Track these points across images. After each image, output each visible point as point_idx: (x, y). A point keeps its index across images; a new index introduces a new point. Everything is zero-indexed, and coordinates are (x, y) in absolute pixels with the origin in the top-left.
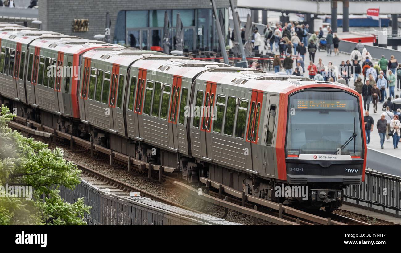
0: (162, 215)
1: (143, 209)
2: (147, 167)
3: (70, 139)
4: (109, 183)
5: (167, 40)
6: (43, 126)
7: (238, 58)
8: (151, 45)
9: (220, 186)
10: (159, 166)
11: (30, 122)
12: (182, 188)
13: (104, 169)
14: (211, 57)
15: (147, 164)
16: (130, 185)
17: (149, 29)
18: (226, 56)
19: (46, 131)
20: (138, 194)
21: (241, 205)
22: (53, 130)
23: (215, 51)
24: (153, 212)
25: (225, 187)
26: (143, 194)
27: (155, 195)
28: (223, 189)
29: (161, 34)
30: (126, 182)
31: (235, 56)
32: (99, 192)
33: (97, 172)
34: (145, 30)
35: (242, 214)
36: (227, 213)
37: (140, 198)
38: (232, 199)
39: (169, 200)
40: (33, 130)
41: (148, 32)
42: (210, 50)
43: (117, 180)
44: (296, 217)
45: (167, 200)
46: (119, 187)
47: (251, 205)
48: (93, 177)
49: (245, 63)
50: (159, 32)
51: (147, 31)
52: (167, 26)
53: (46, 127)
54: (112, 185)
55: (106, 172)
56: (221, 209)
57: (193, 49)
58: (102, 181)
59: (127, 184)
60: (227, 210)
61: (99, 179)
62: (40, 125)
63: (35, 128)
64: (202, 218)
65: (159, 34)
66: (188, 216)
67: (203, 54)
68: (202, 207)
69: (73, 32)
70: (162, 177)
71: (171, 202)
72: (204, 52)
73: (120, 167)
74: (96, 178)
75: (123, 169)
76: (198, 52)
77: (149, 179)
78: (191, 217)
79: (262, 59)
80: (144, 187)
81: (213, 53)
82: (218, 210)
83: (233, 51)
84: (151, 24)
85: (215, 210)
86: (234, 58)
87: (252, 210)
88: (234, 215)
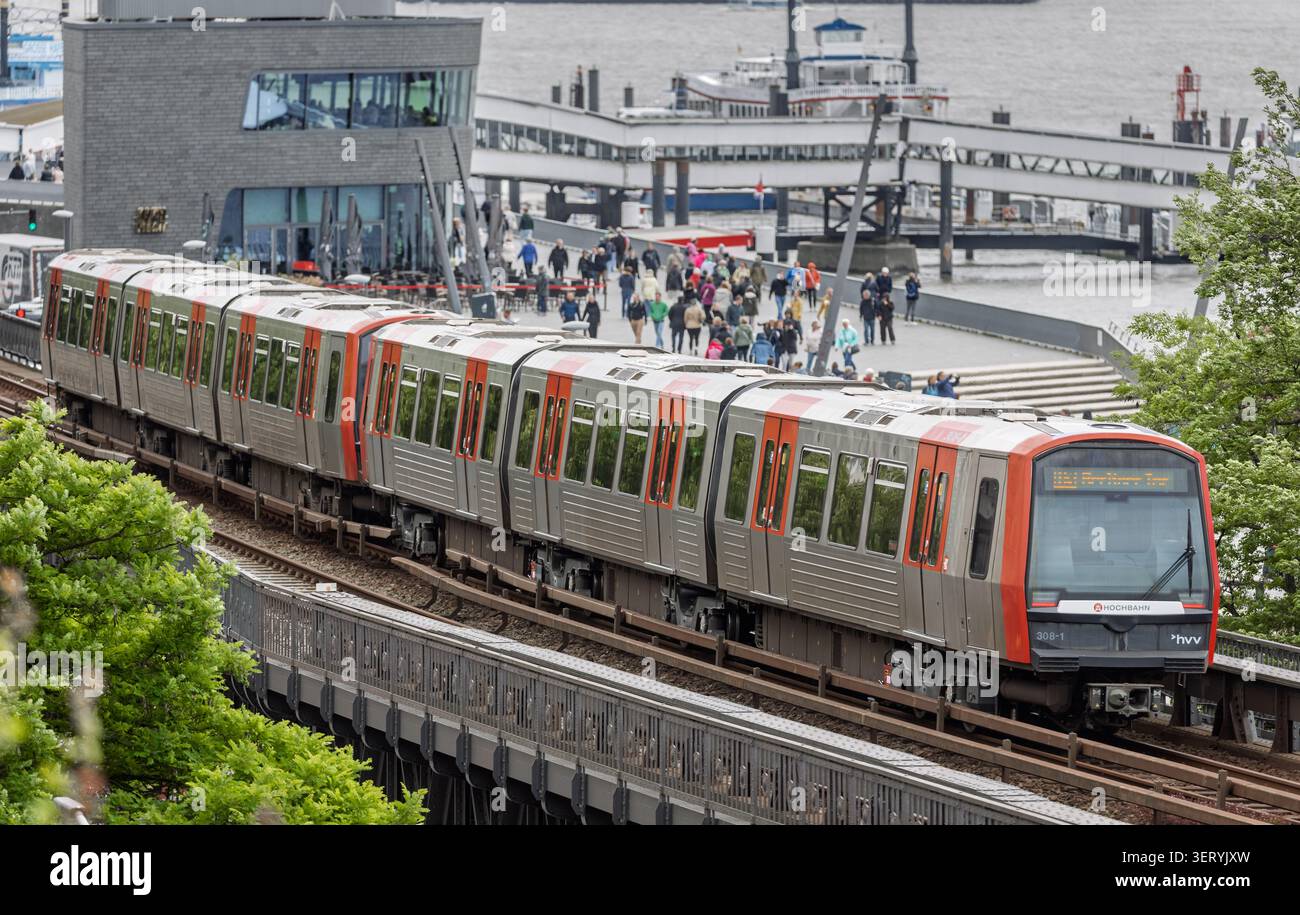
0: (388, 630)
1: (343, 617)
2: (334, 527)
3: (168, 466)
4: (257, 559)
5: (328, 248)
6: (111, 439)
7: (474, 286)
8: (294, 260)
9: (490, 567)
10: (359, 525)
11: (83, 430)
12: (411, 571)
13: (241, 529)
14: (419, 284)
15: (334, 521)
16: (300, 563)
17: (291, 227)
18: (451, 278)
19: (119, 451)
20: (333, 587)
21: (532, 605)
22: (132, 447)
23: (426, 270)
24: (368, 625)
25: (500, 570)
26: (342, 587)
27: (353, 585)
28: (495, 574)
29: (315, 238)
30: (291, 556)
31: (467, 281)
32: (253, 583)
33: (229, 536)
34: (283, 228)
35: (536, 624)
36: (505, 624)
37: (338, 595)
38: (513, 592)
39: (383, 594)
40: (91, 448)
41: (289, 232)
42: (414, 268)
43: (271, 552)
44: (653, 634)
45: (379, 595)
46: (278, 568)
47: (555, 607)
48: (222, 545)
49: (491, 296)
50: (311, 232)
51: (285, 231)
52: (328, 220)
53: (115, 441)
54: (264, 562)
55: (248, 536)
56: (493, 613)
57: (379, 266)
58: (242, 554)
59: (293, 561)
60: (505, 616)
61: (236, 551)
62: (103, 437)
63: (95, 444)
64: (469, 637)
65: (311, 238)
66: (439, 633)
67: (400, 277)
68: (453, 609)
69: (136, 233)
70: (367, 547)
71: (389, 598)
72: (403, 273)
73: (273, 524)
74: (229, 548)
75: (280, 530)
76: (390, 273)
77: (338, 551)
78: (447, 635)
79: (523, 287)
80: (328, 567)
81: (422, 274)
82: (484, 616)
83: (461, 270)
84: (294, 218)
85: (480, 615)
86: (464, 284)
87: (559, 618)
88: (519, 627)
